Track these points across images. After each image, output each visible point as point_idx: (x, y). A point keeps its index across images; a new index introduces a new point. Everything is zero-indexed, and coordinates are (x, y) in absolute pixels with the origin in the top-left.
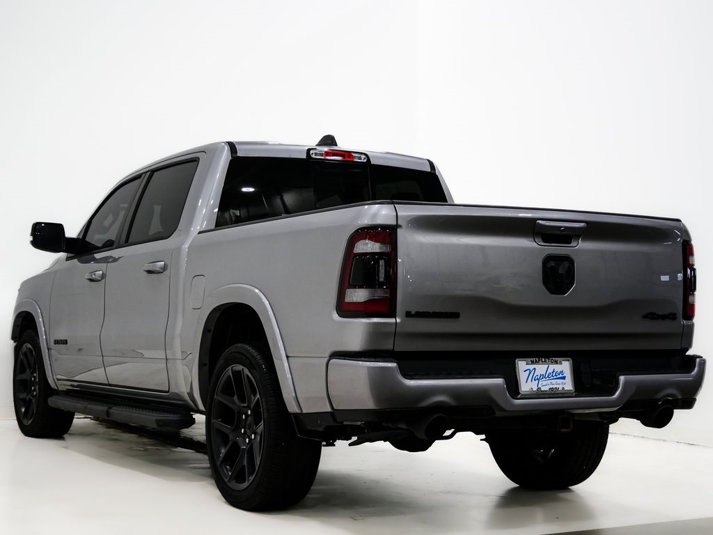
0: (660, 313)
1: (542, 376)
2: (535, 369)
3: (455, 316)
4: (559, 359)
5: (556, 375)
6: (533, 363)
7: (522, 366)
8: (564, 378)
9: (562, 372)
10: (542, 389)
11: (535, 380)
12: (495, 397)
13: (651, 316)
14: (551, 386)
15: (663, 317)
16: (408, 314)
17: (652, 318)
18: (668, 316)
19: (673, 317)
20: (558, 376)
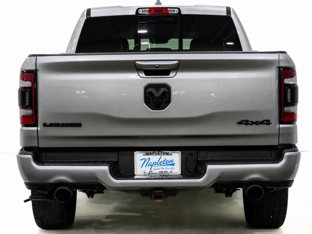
0: (254, 121)
4: (170, 152)
5: (166, 163)
6: (147, 154)
7: (139, 156)
8: (173, 165)
10: (154, 172)
11: (149, 166)
12: (99, 177)
13: (246, 123)
14: (161, 170)
15: (257, 123)
16: (45, 125)
17: (247, 124)
18: (262, 123)
19: (268, 122)
20: (169, 163)
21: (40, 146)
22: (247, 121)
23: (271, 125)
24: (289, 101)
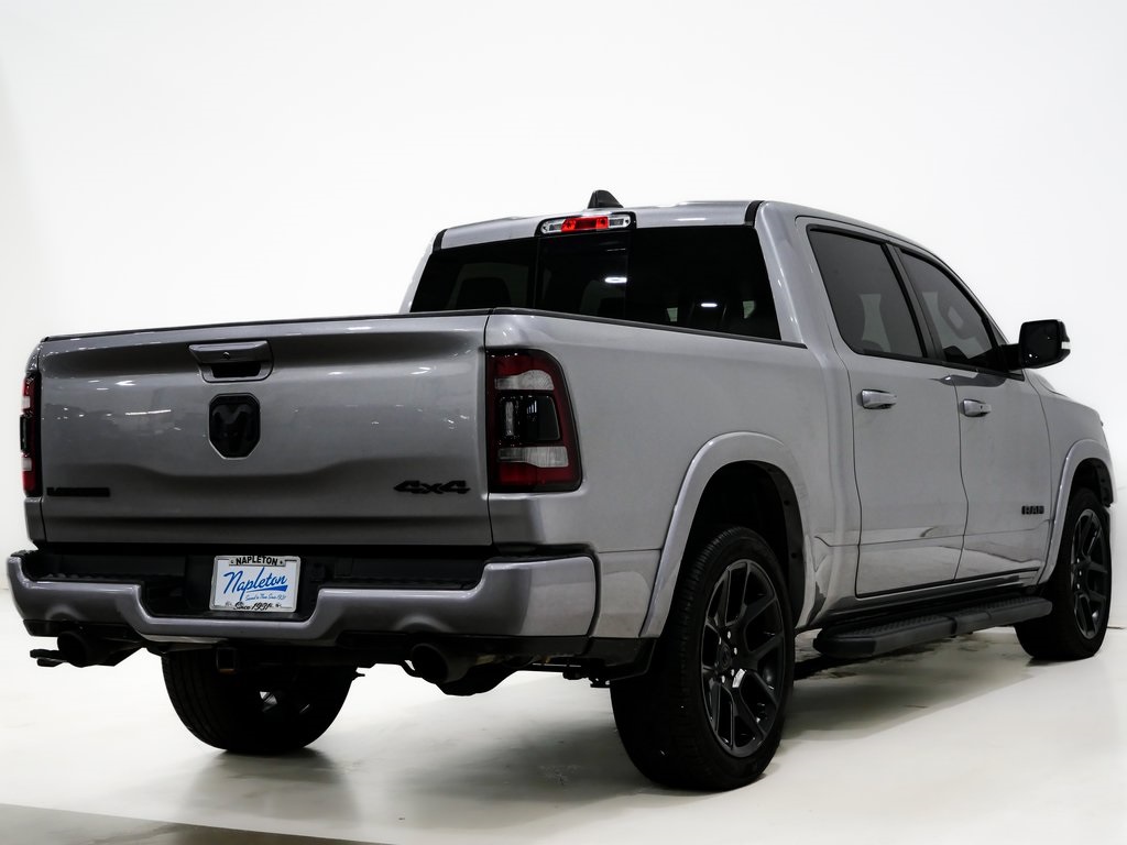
0: (431, 484)
1: (252, 584)
2: (241, 572)
3: (103, 493)
4: (280, 558)
5: (272, 583)
6: (238, 562)
7: (222, 567)
8: (285, 588)
9: (282, 579)
10: (245, 604)
11: (238, 590)
13: (412, 487)
14: (258, 601)
15: (438, 489)
16: (51, 492)
17: (416, 491)
18: (448, 488)
19: (460, 487)
20: (276, 585)
21: (49, 540)
22: (416, 483)
23: (468, 494)
24: (510, 433)
